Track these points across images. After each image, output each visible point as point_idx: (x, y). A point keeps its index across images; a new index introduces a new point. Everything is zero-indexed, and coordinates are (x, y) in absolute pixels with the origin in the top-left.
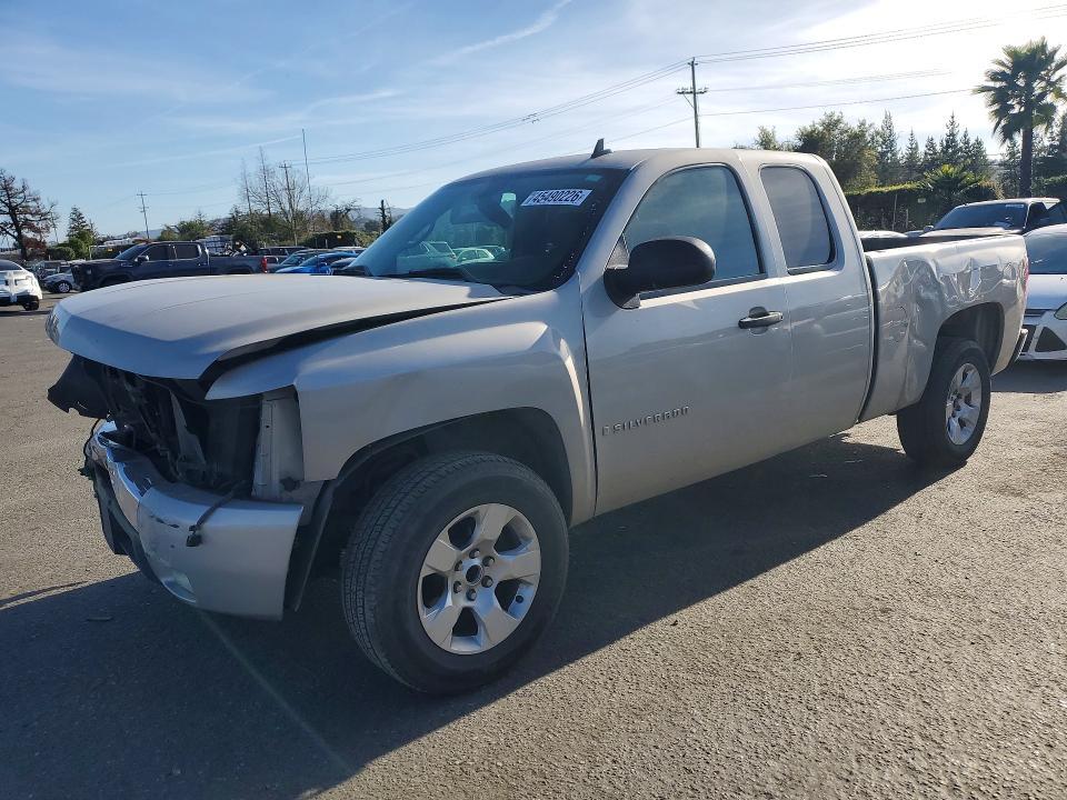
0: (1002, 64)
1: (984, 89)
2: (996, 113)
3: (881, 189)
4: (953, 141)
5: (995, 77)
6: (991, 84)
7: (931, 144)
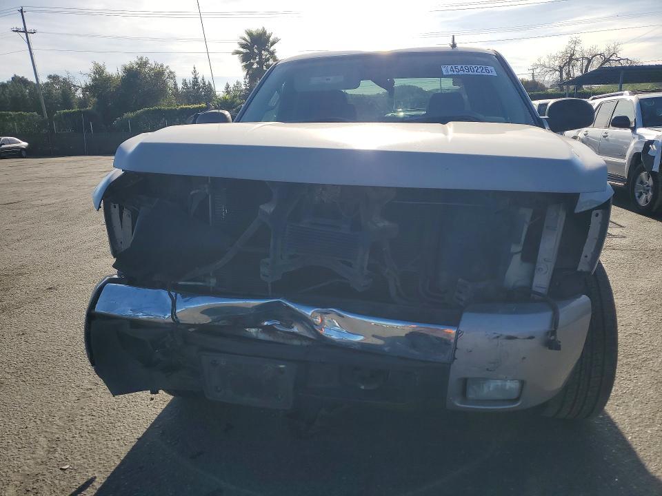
0: (244, 39)
1: (237, 52)
2: (246, 67)
3: (188, 106)
4: (197, 82)
5: (243, 46)
6: (242, 50)
7: (185, 83)
